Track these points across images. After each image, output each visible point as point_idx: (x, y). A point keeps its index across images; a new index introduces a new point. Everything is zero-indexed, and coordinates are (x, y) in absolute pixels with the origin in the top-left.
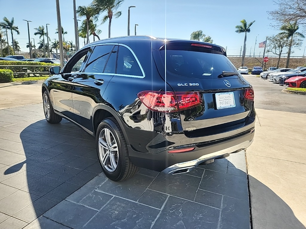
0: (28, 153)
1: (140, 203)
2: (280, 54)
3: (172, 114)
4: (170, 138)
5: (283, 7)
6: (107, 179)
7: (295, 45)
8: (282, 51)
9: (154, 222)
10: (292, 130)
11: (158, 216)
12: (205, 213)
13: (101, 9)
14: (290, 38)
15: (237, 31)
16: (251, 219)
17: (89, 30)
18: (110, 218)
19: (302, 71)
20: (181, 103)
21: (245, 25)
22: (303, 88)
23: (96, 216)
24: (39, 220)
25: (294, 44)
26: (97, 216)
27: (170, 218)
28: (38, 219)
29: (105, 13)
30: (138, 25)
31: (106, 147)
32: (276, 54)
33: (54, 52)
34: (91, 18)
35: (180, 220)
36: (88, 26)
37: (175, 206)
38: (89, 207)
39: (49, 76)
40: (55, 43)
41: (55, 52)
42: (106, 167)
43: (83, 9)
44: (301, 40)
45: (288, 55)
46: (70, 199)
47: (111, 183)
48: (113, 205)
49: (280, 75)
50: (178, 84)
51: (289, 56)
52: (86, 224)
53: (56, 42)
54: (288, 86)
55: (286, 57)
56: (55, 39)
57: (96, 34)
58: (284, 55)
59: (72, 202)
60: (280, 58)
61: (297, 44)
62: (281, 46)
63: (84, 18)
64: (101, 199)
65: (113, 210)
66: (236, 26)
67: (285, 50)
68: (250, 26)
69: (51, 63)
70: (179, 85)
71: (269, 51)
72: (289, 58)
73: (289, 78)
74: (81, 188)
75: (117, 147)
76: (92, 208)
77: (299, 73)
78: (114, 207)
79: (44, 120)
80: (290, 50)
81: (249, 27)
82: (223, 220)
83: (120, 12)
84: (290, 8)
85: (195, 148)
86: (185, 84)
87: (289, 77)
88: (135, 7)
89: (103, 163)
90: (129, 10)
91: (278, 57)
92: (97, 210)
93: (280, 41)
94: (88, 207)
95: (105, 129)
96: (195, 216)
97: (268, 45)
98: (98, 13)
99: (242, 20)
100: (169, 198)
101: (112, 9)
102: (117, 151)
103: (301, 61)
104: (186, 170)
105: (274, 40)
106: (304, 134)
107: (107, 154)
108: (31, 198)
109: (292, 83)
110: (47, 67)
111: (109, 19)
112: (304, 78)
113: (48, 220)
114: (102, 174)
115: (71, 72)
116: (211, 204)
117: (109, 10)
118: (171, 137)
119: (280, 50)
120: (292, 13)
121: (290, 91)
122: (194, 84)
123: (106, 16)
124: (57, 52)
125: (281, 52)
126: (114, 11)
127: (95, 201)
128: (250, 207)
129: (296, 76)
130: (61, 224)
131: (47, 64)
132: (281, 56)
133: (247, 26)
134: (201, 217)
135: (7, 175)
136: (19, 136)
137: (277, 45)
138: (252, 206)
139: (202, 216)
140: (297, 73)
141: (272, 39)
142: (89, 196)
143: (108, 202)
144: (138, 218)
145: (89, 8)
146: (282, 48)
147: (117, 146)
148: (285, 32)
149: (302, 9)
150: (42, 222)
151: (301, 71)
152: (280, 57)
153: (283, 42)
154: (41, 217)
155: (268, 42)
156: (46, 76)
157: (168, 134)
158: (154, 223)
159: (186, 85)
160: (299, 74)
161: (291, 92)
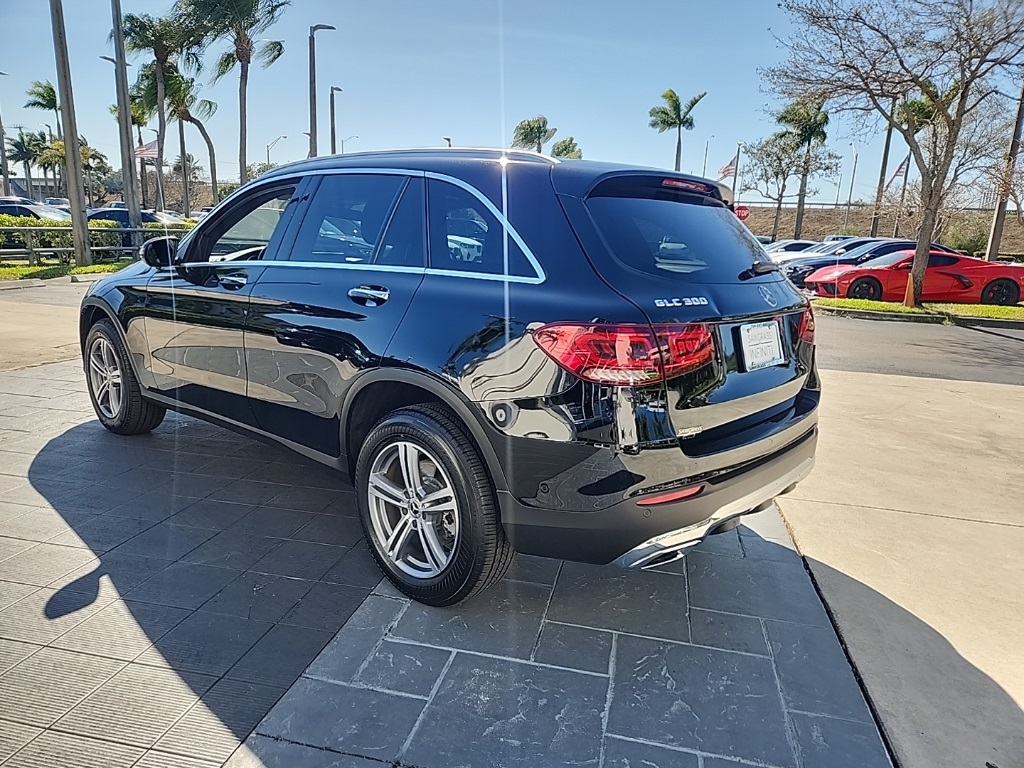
0: (95, 541)
1: (541, 665)
2: (781, 196)
3: (639, 392)
4: (635, 461)
5: (801, 56)
6: (407, 603)
7: (820, 171)
8: (784, 186)
9: (607, 713)
10: (867, 422)
11: (609, 695)
12: (734, 672)
13: (207, 30)
14: (804, 149)
15: (654, 125)
16: (857, 674)
17: (167, 101)
18: (473, 716)
19: (848, 248)
20: (652, 357)
21: (677, 107)
22: (855, 298)
23: (427, 715)
24: (251, 748)
25: (819, 168)
26: (432, 715)
27: (645, 696)
28: (247, 745)
29: (226, 43)
30: (340, 90)
31: (399, 500)
32: (770, 197)
33: (15, 174)
34: (171, 59)
35: (673, 699)
36: (160, 87)
37: (645, 661)
38: (391, 692)
39: (27, 262)
40: (22, 139)
41: (21, 174)
42: (398, 563)
43: (143, 26)
44: (836, 157)
45: (800, 201)
46: (319, 673)
47: (425, 612)
48: (462, 677)
49: (789, 261)
50: (656, 301)
51: (801, 203)
52: (408, 742)
53: (26, 139)
54: (814, 292)
55: (796, 206)
56: (20, 128)
57: (192, 116)
58: (791, 201)
59: (332, 681)
60: (779, 208)
61: (828, 168)
62: (781, 173)
63: (148, 57)
64: (419, 663)
65: (472, 691)
66: (649, 110)
67: (793, 183)
68: (691, 109)
69: (33, 218)
70: (660, 303)
71: (749, 188)
72: (801, 212)
73: (814, 271)
74: (338, 636)
75: (454, 500)
76: (403, 694)
77: (840, 254)
78: (471, 683)
79: (92, 425)
80: (804, 184)
81: (687, 113)
82: (787, 684)
83: (279, 44)
84: (820, 63)
85: (703, 488)
86: (673, 300)
87: (817, 266)
88: (333, 28)
89: (391, 554)
90: (312, 39)
91: (776, 206)
92: (420, 697)
93: (778, 158)
94: (387, 691)
95: (401, 445)
96: (712, 682)
97: (747, 169)
98: (198, 43)
99: (665, 90)
100: (618, 641)
101: (248, 32)
102: (453, 510)
103: (830, 218)
104: (674, 554)
105: (762, 152)
106: (901, 433)
107: (405, 524)
108: (190, 686)
109: (824, 284)
110: (18, 231)
111: (238, 64)
112: (857, 268)
113: (282, 745)
114: (384, 590)
115: (211, 258)
116: (739, 645)
117: (238, 34)
118: (635, 459)
119: (781, 187)
120: (824, 76)
121: (824, 310)
122: (696, 301)
123: (228, 55)
124: (28, 173)
125: (783, 190)
126: (260, 39)
127: (402, 672)
128: (842, 642)
129: (834, 263)
130: (327, 749)
131: (19, 219)
132: (783, 201)
133: (683, 109)
134: (727, 686)
135: (57, 620)
136: (30, 486)
137: (770, 172)
138: (846, 640)
139: (729, 682)
140: (834, 254)
141: (756, 151)
142: (375, 657)
143: (445, 670)
144: (554, 706)
145: (165, 25)
146: (785, 179)
147: (452, 495)
148: (791, 129)
149: (853, 67)
150: (263, 752)
151: (845, 248)
152: (780, 203)
153: (787, 160)
154: (252, 738)
155: (744, 160)
156: (14, 266)
157: (628, 450)
158: (605, 715)
159: (677, 304)
160: (841, 257)
161: (827, 313)
